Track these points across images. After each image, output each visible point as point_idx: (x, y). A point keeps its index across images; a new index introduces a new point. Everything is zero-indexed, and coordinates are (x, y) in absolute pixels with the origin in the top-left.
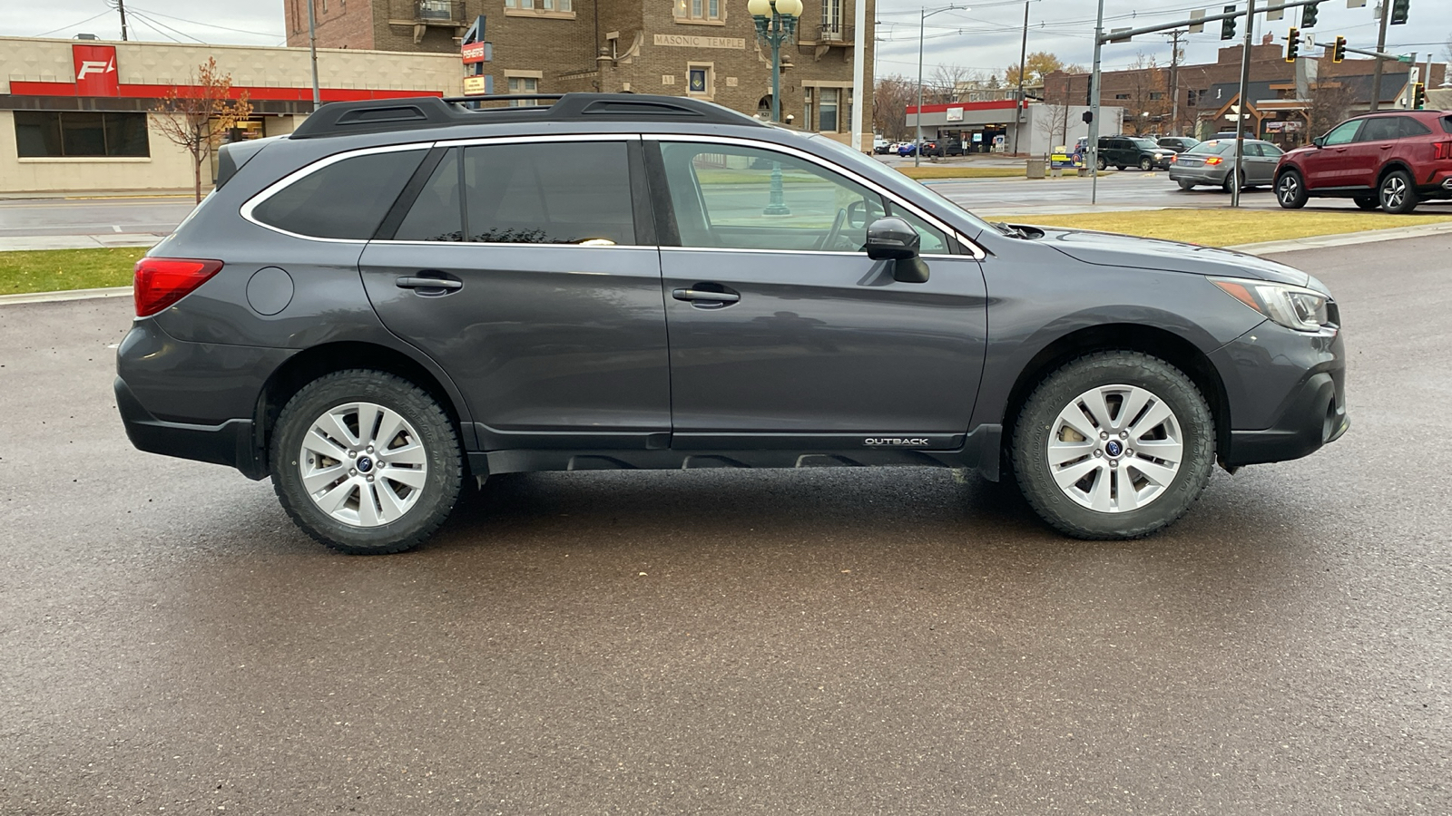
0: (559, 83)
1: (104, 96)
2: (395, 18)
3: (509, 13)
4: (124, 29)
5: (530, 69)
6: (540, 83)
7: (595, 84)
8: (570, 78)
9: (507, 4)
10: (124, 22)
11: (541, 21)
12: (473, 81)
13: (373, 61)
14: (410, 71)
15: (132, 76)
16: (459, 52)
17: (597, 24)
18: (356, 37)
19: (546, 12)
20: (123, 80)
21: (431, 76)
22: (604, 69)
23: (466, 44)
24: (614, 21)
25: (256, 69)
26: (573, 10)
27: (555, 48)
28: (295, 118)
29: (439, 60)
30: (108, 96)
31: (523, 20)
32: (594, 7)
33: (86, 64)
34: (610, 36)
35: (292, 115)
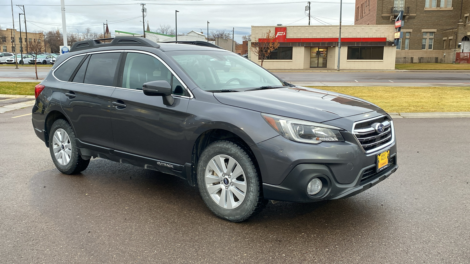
0: (443, 33)
1: (282, 42)
2: (384, 14)
3: (426, 10)
4: (309, 22)
5: (432, 29)
6: (435, 33)
7: (456, 33)
8: (447, 31)
9: (426, 7)
10: (309, 20)
11: (438, 11)
12: (397, 34)
13: (364, 28)
14: (376, 31)
15: (290, 36)
16: (394, 24)
17: (461, 11)
18: (372, 21)
19: (440, 8)
20: (288, 37)
21: (383, 33)
22: (460, 27)
23: (397, 21)
24: (468, 10)
25: (326, 33)
26: (452, 7)
27: (443, 21)
28: (336, 47)
29: (386, 27)
30: (283, 42)
31: (431, 12)
32: (461, 5)
33: (278, 33)
34: (466, 15)
35: (335, 47)
